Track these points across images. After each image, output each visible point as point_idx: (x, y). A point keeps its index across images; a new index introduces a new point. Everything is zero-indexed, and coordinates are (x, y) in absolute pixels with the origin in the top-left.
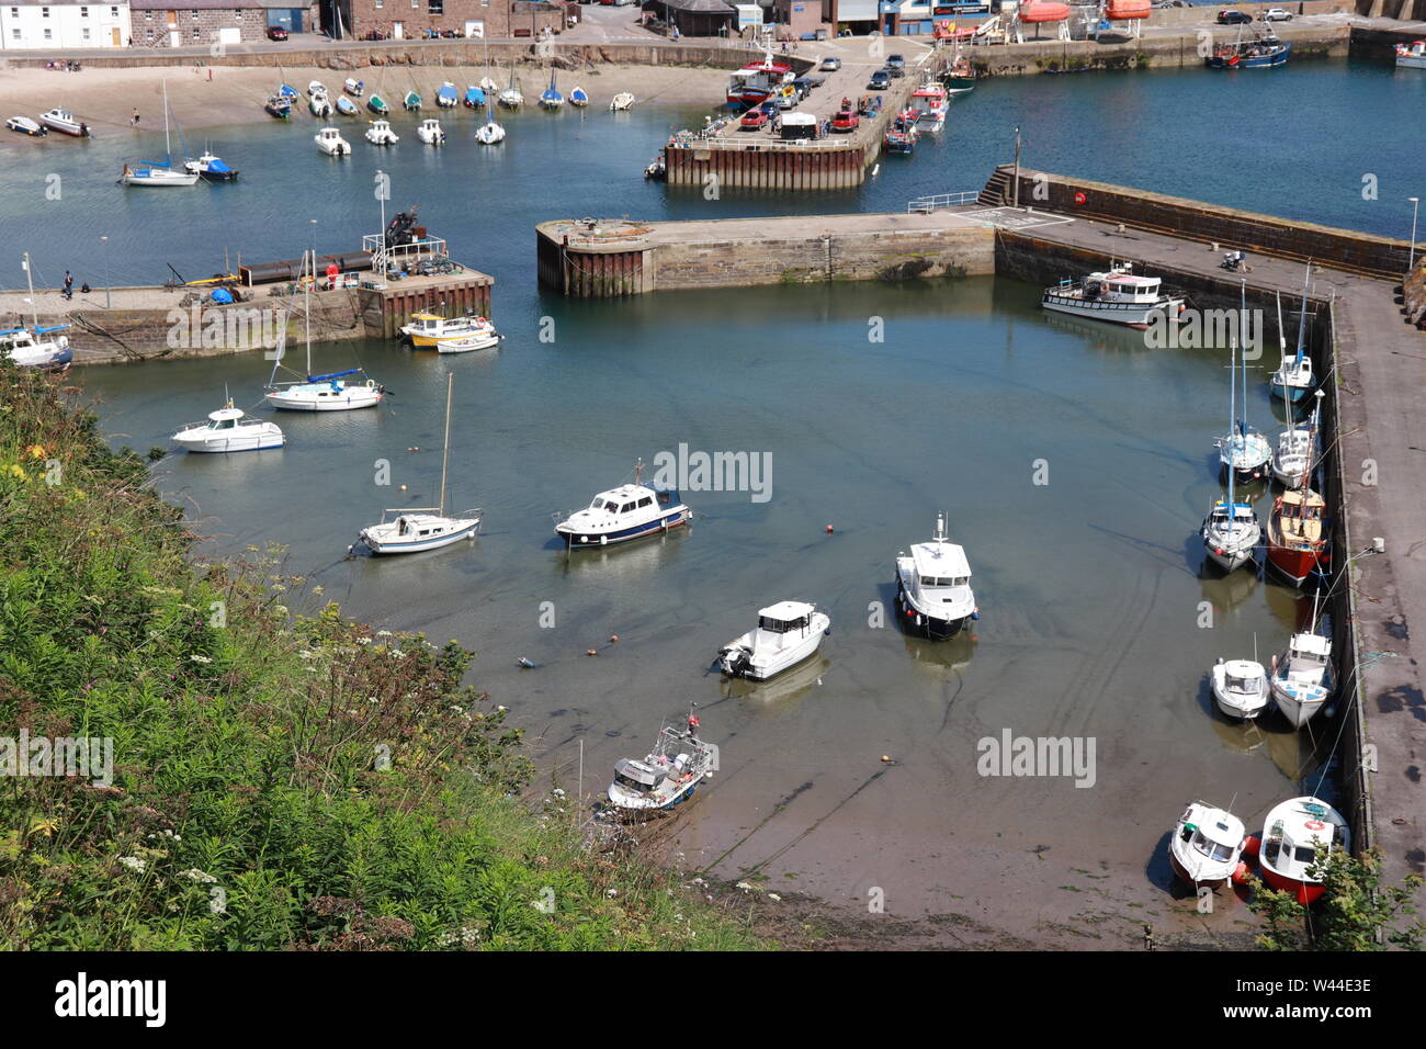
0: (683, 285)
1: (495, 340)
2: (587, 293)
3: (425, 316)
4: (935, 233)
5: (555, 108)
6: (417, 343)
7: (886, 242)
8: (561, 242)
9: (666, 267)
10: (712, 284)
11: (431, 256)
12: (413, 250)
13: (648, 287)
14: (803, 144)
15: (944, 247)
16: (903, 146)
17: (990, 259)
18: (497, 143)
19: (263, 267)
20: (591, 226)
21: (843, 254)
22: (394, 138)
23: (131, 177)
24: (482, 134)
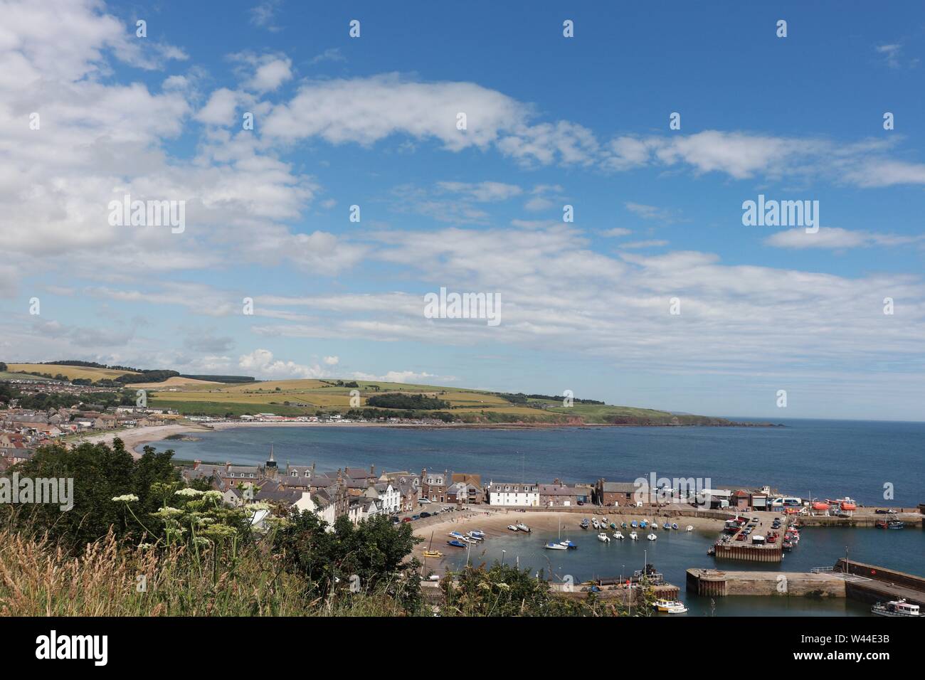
0: (738, 594)
1: (686, 610)
2: (706, 594)
3: (663, 600)
4: (824, 581)
5: (669, 530)
6: (660, 609)
7: (807, 583)
8: (697, 576)
9: (732, 587)
10: (748, 594)
11: (658, 579)
12: (652, 577)
13: (726, 594)
14: (760, 546)
15: (827, 586)
16: (788, 548)
17: (844, 591)
18: (654, 540)
19: (605, 580)
20: (705, 571)
21: (792, 586)
22: (623, 537)
23: (547, 546)
24: (649, 537)
